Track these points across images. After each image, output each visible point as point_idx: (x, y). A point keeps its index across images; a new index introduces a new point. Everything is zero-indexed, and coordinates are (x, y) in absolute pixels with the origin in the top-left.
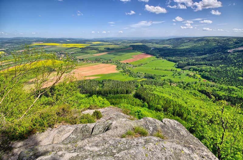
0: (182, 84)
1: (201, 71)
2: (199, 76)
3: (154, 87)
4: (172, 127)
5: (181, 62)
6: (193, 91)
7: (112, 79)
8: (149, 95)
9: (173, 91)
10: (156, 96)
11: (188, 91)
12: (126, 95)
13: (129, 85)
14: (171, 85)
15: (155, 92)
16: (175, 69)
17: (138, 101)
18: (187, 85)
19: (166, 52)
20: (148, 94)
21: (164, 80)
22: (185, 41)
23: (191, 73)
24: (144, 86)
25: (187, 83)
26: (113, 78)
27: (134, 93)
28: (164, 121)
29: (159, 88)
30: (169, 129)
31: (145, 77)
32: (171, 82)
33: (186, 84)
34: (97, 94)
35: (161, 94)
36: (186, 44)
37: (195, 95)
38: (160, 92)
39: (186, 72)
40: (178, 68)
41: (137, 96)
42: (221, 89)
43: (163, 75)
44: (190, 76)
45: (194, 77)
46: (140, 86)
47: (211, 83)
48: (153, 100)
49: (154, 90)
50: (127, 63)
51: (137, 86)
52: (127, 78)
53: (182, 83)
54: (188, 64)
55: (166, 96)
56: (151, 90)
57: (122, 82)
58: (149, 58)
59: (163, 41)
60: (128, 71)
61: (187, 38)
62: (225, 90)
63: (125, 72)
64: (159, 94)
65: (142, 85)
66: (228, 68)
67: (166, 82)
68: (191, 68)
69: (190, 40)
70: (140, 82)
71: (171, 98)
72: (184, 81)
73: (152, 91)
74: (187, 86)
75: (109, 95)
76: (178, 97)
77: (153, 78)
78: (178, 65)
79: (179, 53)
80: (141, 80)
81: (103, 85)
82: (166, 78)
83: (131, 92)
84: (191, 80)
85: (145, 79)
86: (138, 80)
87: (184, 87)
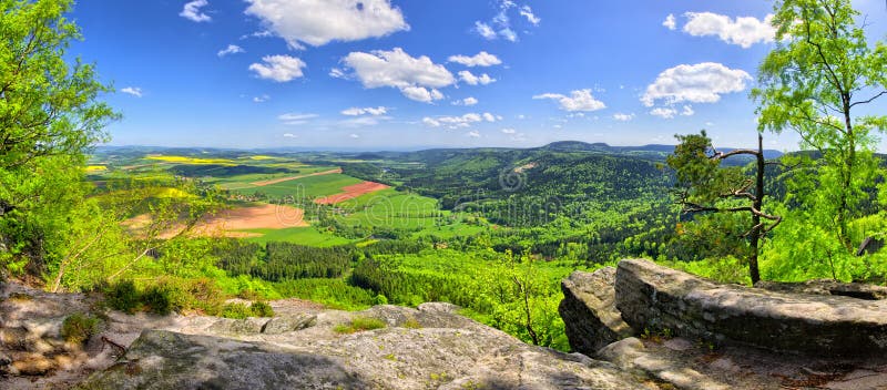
0: (457, 243)
1: (487, 210)
2: (485, 221)
3: (398, 257)
4: (439, 313)
5: (447, 196)
6: (482, 252)
7: (292, 242)
8: (388, 277)
9: (443, 260)
10: (406, 276)
11: (473, 254)
12: (326, 280)
13: (334, 256)
14: (435, 247)
15: (401, 269)
16: (440, 212)
17: (361, 293)
18: (468, 242)
19: (415, 176)
20: (384, 275)
21: (421, 239)
22: (449, 155)
23: (471, 218)
24: (374, 257)
25: (466, 237)
26: (292, 240)
27: (347, 275)
28: (421, 308)
29: (409, 259)
30: (432, 317)
31: (375, 236)
32: (435, 241)
33: (465, 239)
34: (251, 273)
35: (418, 272)
36: (451, 160)
37: (486, 257)
38: (414, 267)
39: (462, 215)
40: (444, 208)
41: (358, 281)
42: (523, 236)
43: (415, 228)
44: (470, 223)
45: (477, 223)
46: (363, 257)
47: (507, 229)
48: (400, 286)
49: (399, 264)
50: (331, 205)
51: (355, 259)
52: (329, 240)
53: (458, 238)
54: (463, 200)
55: (428, 272)
56: (392, 265)
57: (318, 250)
58: (381, 193)
59: (406, 156)
60: (333, 222)
61: (450, 151)
62: (529, 236)
63: (325, 226)
64: (411, 271)
65: (367, 256)
66: (523, 199)
67: (424, 242)
68: (467, 207)
69: (457, 153)
70: (364, 248)
71: (441, 275)
72: (460, 235)
73: (396, 267)
74: (467, 245)
75: (282, 279)
76: (454, 270)
77: (394, 237)
78: (443, 203)
79: (441, 178)
80: (365, 244)
81: (268, 254)
82: (423, 234)
83: (340, 273)
84: (473, 231)
85: (375, 241)
86: (358, 245)
87: (464, 248)
